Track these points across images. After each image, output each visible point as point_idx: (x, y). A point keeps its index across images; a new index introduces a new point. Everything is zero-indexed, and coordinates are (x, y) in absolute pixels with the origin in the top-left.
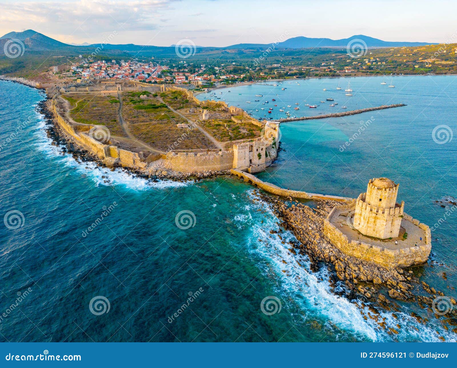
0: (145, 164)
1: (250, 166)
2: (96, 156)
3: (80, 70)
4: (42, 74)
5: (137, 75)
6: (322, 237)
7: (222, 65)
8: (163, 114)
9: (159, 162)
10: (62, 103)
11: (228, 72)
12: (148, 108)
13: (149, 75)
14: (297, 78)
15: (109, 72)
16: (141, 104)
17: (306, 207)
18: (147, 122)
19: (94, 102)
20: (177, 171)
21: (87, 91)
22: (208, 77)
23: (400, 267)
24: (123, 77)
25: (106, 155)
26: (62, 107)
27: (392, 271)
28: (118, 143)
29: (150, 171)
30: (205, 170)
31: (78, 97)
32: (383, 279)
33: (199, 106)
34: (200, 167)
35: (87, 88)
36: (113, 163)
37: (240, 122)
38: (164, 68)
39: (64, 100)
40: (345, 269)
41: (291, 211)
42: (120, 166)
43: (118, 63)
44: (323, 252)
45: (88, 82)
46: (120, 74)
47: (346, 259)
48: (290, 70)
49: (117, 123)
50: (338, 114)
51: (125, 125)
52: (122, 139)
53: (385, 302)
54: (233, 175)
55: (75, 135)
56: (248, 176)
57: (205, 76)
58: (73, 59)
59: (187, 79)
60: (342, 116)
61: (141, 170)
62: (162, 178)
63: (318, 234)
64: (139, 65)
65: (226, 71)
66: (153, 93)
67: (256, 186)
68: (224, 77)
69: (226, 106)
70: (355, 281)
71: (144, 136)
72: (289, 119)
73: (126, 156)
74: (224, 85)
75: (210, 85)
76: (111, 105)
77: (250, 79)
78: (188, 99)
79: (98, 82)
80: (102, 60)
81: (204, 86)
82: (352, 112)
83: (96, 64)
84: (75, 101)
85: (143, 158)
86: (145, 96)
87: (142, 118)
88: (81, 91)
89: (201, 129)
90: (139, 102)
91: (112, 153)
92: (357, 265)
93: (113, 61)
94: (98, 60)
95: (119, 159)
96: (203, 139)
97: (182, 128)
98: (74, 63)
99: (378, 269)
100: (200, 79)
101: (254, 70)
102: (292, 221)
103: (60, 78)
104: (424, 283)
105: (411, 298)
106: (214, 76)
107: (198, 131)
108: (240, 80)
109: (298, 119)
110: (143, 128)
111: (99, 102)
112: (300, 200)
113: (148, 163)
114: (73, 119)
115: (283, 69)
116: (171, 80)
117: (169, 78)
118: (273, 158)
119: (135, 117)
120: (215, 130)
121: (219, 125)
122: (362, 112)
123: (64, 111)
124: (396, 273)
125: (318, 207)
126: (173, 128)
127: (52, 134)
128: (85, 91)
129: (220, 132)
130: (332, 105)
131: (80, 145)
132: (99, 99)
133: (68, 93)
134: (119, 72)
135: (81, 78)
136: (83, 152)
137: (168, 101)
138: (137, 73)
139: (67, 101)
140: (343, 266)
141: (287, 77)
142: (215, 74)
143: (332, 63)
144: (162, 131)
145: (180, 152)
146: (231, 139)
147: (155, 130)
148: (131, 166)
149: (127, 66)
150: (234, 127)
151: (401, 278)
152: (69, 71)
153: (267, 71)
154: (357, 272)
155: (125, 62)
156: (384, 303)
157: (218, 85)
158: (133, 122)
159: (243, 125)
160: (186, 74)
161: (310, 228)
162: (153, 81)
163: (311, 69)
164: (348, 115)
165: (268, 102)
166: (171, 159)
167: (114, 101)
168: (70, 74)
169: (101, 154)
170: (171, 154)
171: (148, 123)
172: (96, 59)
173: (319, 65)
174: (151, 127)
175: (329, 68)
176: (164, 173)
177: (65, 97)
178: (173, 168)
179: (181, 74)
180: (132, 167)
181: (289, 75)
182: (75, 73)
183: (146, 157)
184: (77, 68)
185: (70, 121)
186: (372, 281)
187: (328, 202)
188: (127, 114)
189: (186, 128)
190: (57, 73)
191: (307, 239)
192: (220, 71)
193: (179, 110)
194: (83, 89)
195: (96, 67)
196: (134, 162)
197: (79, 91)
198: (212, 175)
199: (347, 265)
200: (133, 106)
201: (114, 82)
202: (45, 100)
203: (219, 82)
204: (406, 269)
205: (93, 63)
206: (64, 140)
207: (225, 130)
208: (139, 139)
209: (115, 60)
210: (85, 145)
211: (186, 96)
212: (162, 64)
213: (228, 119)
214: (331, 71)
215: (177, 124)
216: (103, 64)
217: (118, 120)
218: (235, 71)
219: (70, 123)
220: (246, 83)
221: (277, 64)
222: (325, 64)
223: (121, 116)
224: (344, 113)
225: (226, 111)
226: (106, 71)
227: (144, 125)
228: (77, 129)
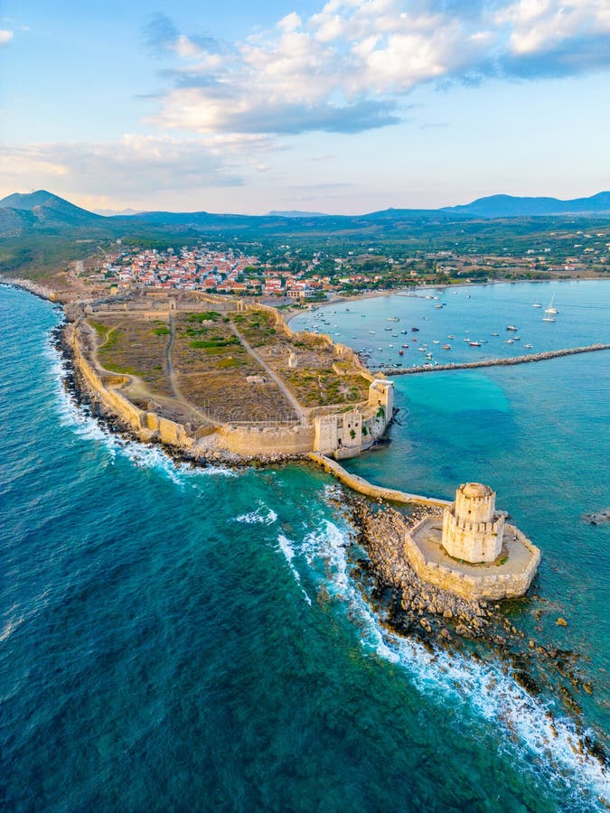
0: (192, 440)
1: (339, 448)
2: (129, 425)
3: (117, 269)
4: (59, 274)
5: (205, 277)
6: (401, 556)
7: (350, 253)
8: (230, 358)
9: (212, 438)
10: (88, 334)
11: (355, 268)
12: (211, 345)
13: (224, 276)
14: (472, 281)
15: (161, 272)
16: (202, 338)
17: (398, 513)
18: (205, 371)
19: (132, 333)
20: (234, 452)
21: (125, 310)
22: (319, 282)
23: (484, 599)
24: (181, 281)
25: (142, 425)
26: (87, 342)
27: (473, 604)
28: (159, 408)
29: (198, 451)
30: (272, 452)
31: (111, 324)
32: (456, 612)
33: (290, 341)
34: (267, 448)
35: (125, 306)
36: (150, 437)
37: (342, 373)
38: (251, 261)
39: (90, 327)
40: (414, 597)
41: (375, 518)
42: (160, 442)
43: (177, 253)
44: (393, 575)
45: (127, 294)
46: (177, 276)
47: (419, 585)
48: (466, 264)
49: (163, 373)
50: (510, 359)
51: (174, 376)
52: (166, 400)
53: (447, 639)
54: (311, 460)
55: (103, 390)
56: (330, 464)
57: (315, 278)
58: (107, 247)
59: (283, 284)
60: (517, 363)
61: (187, 450)
62: (212, 463)
63: (396, 552)
64: (210, 256)
65: (352, 266)
66: (224, 314)
67: (339, 479)
68: (346, 280)
69: (331, 342)
70: (421, 612)
71: (196, 396)
72: (426, 367)
73: (168, 428)
74: (342, 297)
75: (318, 297)
76: (157, 338)
77: (388, 285)
78: (275, 328)
79: (142, 293)
80: (152, 248)
81: (309, 299)
82: (535, 356)
83: (143, 257)
84: (106, 330)
85: (191, 432)
86: (210, 321)
87: (199, 365)
88: (116, 310)
89: (282, 385)
90: (200, 332)
91: (150, 423)
92: (429, 593)
93: (170, 250)
94: (146, 248)
95: (159, 431)
96: (280, 402)
97: (254, 383)
98: (108, 253)
99: (456, 599)
100: (304, 285)
101: (401, 263)
102: (370, 532)
103: (86, 283)
104: (507, 621)
105: (481, 637)
106: (328, 279)
107: (277, 389)
108: (371, 286)
109: (441, 366)
110: (199, 382)
111: (142, 332)
112: (393, 503)
113: (197, 439)
114: (102, 364)
115: (453, 263)
116: (257, 287)
117: (254, 283)
118: (375, 436)
119: (188, 363)
120: (301, 388)
121: (310, 379)
122: (552, 357)
123: (90, 349)
124: (476, 606)
125: (414, 514)
126: (241, 384)
127: (71, 387)
128: (122, 310)
129: (309, 392)
130: (510, 341)
131: (108, 405)
132: (140, 326)
133: (97, 314)
134: (177, 272)
135: (116, 285)
136: (112, 417)
137: (244, 331)
138: (204, 274)
139: (93, 330)
140: (412, 593)
141: (456, 280)
142: (332, 273)
143: (546, 250)
144: (223, 388)
145: (241, 425)
146: (322, 403)
147: (214, 387)
148: (173, 442)
149: (190, 259)
150: (332, 382)
151: (480, 612)
152: (99, 272)
153: (423, 266)
154: (428, 601)
155: (189, 250)
156: (445, 640)
157: (332, 296)
158: (185, 371)
159: (346, 378)
160: (285, 275)
161: (390, 543)
162: (228, 289)
163: (503, 262)
164: (528, 361)
165: (406, 333)
166: (228, 434)
167: (162, 330)
168: (101, 277)
169: (136, 422)
170: (227, 428)
171: (206, 373)
172: (144, 247)
173: (521, 253)
174: (208, 381)
175: (537, 261)
176: (217, 455)
177: (92, 322)
178: (230, 447)
179: (275, 275)
180: (174, 444)
181: (458, 277)
182: (109, 275)
183: (195, 431)
184: (113, 264)
185: (97, 368)
186: (442, 614)
187: (428, 509)
188: (178, 356)
189: (259, 383)
190: (81, 275)
191: (380, 558)
192: (342, 268)
193: (256, 349)
194: (120, 307)
195: (141, 264)
196: (178, 436)
197: (113, 310)
198: (282, 460)
199: (419, 592)
200: (190, 340)
201: (166, 294)
202: (63, 324)
203: (334, 290)
204: (492, 603)
205: (138, 253)
206: (87, 398)
207: (317, 388)
208: (190, 399)
209: (172, 247)
210: (114, 407)
211: (273, 320)
212: (248, 253)
213: (326, 368)
214: (537, 268)
215: (248, 375)
216: (153, 255)
217: (164, 366)
218: (368, 268)
219: (97, 372)
220: (382, 292)
221: (445, 250)
222: (532, 251)
223: (170, 359)
224: (521, 358)
225: (328, 351)
226: (156, 270)
227: (200, 377)
228: (105, 381)
